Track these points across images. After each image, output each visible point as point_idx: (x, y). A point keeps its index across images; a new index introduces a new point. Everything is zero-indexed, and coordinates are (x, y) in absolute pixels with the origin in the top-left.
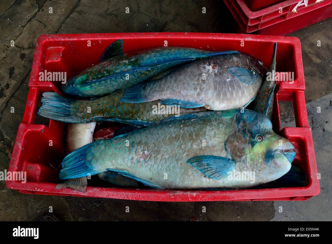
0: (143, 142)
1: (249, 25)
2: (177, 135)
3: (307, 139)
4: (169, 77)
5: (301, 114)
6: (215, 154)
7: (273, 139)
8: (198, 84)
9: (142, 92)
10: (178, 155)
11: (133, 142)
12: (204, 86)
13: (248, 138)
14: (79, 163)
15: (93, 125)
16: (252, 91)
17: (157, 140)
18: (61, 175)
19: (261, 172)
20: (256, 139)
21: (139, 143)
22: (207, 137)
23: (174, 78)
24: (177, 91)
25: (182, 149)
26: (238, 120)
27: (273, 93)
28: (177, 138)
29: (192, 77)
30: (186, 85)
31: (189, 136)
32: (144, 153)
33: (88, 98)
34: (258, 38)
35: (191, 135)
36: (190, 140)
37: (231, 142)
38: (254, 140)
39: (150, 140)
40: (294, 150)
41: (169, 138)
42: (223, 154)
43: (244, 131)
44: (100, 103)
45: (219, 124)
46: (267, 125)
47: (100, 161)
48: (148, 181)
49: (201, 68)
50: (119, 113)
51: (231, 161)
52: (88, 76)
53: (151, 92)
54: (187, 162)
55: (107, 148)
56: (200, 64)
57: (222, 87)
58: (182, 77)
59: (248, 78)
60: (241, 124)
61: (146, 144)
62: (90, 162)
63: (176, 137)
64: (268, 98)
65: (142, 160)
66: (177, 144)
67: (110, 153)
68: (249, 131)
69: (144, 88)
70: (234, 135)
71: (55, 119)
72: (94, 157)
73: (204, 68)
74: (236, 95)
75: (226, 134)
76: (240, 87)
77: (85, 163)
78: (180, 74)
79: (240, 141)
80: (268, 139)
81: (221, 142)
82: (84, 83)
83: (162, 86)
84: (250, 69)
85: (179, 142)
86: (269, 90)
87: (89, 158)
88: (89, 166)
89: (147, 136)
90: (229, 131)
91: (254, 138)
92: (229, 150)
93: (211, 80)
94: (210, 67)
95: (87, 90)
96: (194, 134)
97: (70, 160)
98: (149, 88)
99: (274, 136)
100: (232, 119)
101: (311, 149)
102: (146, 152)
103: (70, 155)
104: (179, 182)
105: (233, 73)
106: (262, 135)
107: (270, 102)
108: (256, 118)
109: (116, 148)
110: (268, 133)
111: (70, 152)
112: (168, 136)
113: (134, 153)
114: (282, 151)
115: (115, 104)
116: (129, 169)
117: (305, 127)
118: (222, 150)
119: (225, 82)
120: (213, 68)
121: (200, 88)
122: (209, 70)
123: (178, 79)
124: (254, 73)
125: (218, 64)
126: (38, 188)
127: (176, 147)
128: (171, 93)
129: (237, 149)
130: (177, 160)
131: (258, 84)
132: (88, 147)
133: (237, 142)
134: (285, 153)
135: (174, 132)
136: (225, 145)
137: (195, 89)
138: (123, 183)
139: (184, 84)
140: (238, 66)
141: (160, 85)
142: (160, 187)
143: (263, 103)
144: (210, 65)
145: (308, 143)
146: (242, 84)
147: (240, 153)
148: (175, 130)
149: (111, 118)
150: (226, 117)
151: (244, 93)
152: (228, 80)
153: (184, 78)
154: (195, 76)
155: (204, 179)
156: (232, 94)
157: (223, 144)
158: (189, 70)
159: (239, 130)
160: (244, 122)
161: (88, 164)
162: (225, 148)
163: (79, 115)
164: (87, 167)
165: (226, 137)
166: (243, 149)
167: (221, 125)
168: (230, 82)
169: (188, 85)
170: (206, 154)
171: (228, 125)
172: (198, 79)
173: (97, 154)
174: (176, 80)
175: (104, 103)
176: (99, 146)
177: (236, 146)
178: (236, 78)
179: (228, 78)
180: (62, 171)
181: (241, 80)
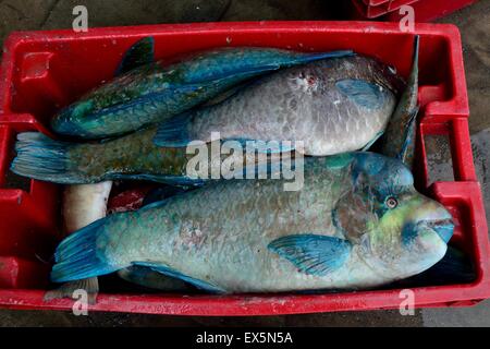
0: (193, 214)
1: (371, 4)
2: (250, 201)
3: (473, 201)
4: (234, 101)
5: (463, 157)
6: (317, 232)
7: (415, 203)
8: (285, 111)
9: (190, 127)
10: (252, 235)
11: (176, 215)
12: (295, 114)
13: (372, 203)
14: (83, 254)
15: (106, 187)
16: (378, 120)
17: (216, 210)
18: (53, 275)
19: (395, 261)
20: (386, 204)
21: (186, 217)
22: (301, 202)
23: (243, 102)
24: (249, 124)
25: (260, 225)
26: (355, 172)
27: (414, 124)
28: (250, 206)
29: (275, 100)
30: (264, 113)
31: (271, 201)
32: (194, 233)
33: (97, 139)
34: (387, 27)
35: (274, 200)
36: (273, 208)
37: (344, 211)
38: (382, 205)
39: (204, 210)
40: (451, 221)
41: (237, 207)
42: (331, 232)
43: (365, 191)
44: (118, 147)
45: (321, 179)
46: (405, 179)
47: (120, 249)
48: (203, 282)
49: (290, 84)
50: (151, 164)
51: (343, 243)
52: (94, 103)
53: (205, 126)
54: (269, 246)
55: (132, 226)
56: (287, 75)
57: (326, 116)
58: (256, 100)
59: (371, 98)
60: (360, 178)
61: (197, 217)
62: (103, 250)
63: (248, 205)
64: (407, 132)
65: (191, 244)
66: (251, 215)
67: (137, 235)
68: (373, 190)
69: (192, 121)
70: (348, 198)
71: (39, 178)
72: (108, 242)
73: (295, 82)
74: (351, 128)
75: (334, 197)
76: (357, 113)
77: (93, 254)
78: (253, 95)
79: (358, 209)
80: (406, 203)
81: (327, 211)
82: (88, 115)
83: (223, 116)
84: (373, 82)
85: (253, 212)
86: (408, 118)
87: (101, 244)
88: (102, 258)
89: (198, 205)
90: (340, 191)
91: (382, 202)
92: (340, 224)
93: (307, 103)
94: (305, 81)
95: (94, 126)
96: (279, 198)
97: (69, 247)
98: (201, 121)
99: (416, 198)
100: (344, 170)
101: (480, 218)
102: (197, 231)
103: (68, 239)
104: (256, 282)
105: (345, 91)
106: (396, 196)
107: (409, 139)
108: (385, 168)
109: (146, 227)
110: (407, 193)
111: (68, 234)
112: (236, 203)
113: (177, 233)
114: (430, 224)
115: (144, 150)
116: (169, 261)
117: (469, 180)
118: (328, 224)
119: (331, 106)
120: (310, 82)
121: (288, 119)
122: (302, 87)
123: (250, 104)
124: (381, 89)
125: (317, 75)
126: (14, 299)
127: (249, 221)
128: (238, 128)
129: (353, 222)
130: (252, 244)
131: (389, 108)
132: (99, 224)
133: (354, 209)
134: (437, 227)
135: (246, 196)
136: (333, 215)
137: (280, 120)
138: (160, 285)
139: (260, 111)
140: (352, 78)
141: (220, 115)
142: (223, 290)
143: (397, 141)
144: (304, 77)
145: (475, 208)
146: (361, 110)
147: (359, 229)
148: (248, 192)
149: (137, 173)
150: (335, 168)
151: (364, 123)
152: (335, 103)
153: (261, 101)
154: (279, 97)
155: (298, 276)
156: (343, 126)
157: (330, 214)
158: (268, 87)
159: (356, 190)
160: (365, 175)
161: (99, 255)
162: (334, 220)
163: (82, 170)
164: (98, 260)
165: (335, 202)
166: (365, 222)
167: (325, 181)
168: (339, 105)
169: (268, 113)
170: (301, 233)
171: (339, 181)
172: (285, 102)
173: (115, 238)
174: (246, 105)
175: (124, 147)
176: (118, 223)
177: (351, 216)
178: (350, 99)
179: (336, 99)
180: (54, 268)
181: (358, 102)
